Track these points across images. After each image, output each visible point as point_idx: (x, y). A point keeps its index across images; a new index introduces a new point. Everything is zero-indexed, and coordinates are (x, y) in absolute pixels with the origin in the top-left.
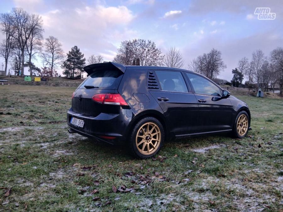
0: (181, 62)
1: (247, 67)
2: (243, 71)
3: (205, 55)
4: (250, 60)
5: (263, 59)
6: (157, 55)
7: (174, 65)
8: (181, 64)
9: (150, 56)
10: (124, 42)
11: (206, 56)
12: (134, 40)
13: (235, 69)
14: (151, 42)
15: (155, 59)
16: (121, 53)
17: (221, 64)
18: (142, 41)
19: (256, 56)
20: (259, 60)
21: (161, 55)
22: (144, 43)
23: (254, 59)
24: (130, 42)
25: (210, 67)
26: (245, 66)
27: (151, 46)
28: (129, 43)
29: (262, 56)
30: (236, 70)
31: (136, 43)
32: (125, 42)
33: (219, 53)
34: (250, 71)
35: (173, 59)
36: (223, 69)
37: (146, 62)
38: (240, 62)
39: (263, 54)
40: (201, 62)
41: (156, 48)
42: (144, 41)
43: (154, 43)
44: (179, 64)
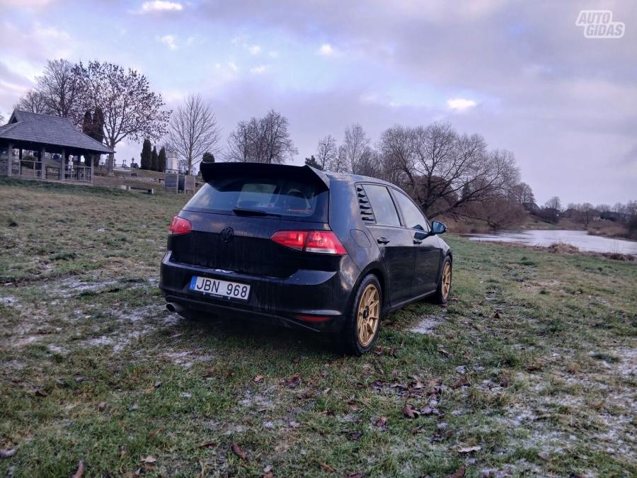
0: (213, 133)
1: (332, 156)
2: (326, 163)
3: (254, 122)
4: (340, 142)
5: (362, 142)
6: (153, 107)
7: (197, 137)
8: (212, 137)
9: (133, 107)
10: (56, 61)
11: (257, 123)
12: (93, 62)
13: (310, 158)
14: (137, 73)
15: (148, 118)
16: (46, 89)
17: (288, 146)
18: (113, 68)
19: (352, 135)
20: (356, 145)
21: (161, 109)
22: (119, 73)
23: (348, 142)
24: (81, 66)
25: (264, 149)
26: (329, 153)
27: (135, 84)
28: (77, 67)
29: (362, 138)
30: (313, 159)
31: (98, 70)
32: (59, 62)
33: (284, 121)
34: (338, 164)
35: (194, 122)
36: (291, 155)
37: (122, 122)
38: (320, 144)
39: (364, 134)
40: (245, 136)
41: (150, 91)
42: (119, 69)
43: (143, 78)
44: (208, 136)
